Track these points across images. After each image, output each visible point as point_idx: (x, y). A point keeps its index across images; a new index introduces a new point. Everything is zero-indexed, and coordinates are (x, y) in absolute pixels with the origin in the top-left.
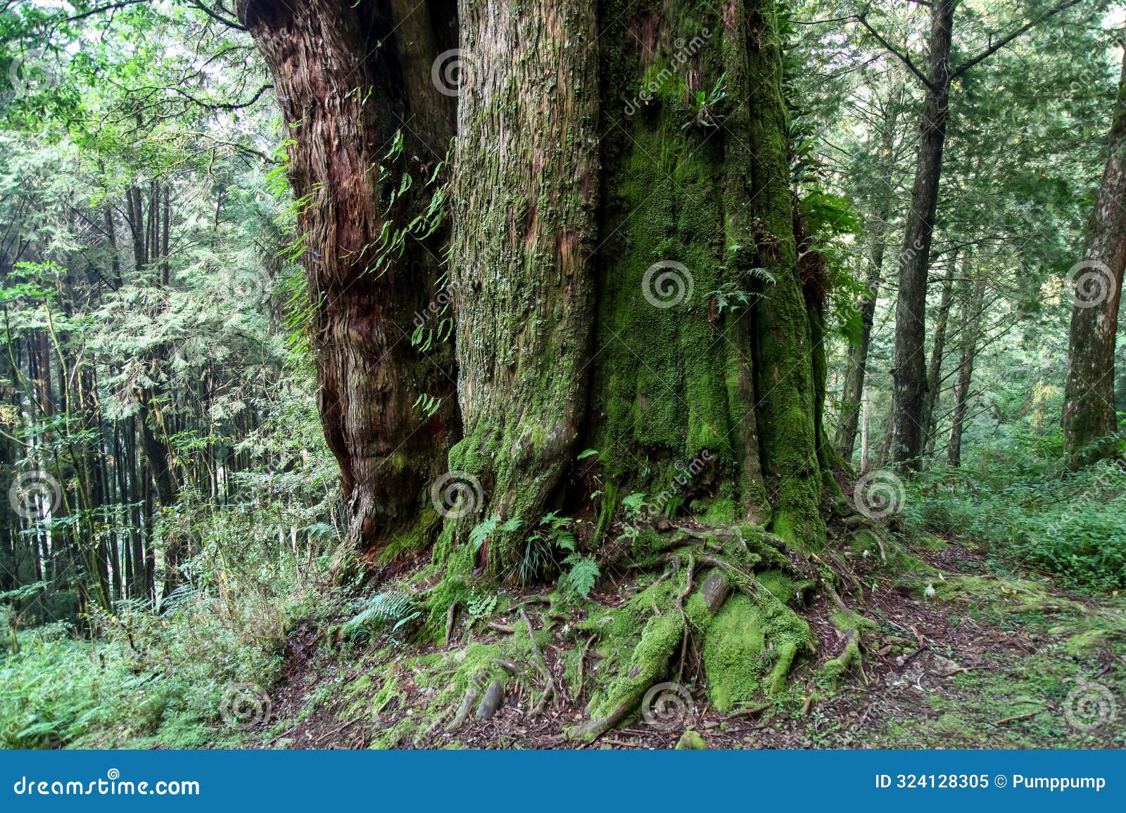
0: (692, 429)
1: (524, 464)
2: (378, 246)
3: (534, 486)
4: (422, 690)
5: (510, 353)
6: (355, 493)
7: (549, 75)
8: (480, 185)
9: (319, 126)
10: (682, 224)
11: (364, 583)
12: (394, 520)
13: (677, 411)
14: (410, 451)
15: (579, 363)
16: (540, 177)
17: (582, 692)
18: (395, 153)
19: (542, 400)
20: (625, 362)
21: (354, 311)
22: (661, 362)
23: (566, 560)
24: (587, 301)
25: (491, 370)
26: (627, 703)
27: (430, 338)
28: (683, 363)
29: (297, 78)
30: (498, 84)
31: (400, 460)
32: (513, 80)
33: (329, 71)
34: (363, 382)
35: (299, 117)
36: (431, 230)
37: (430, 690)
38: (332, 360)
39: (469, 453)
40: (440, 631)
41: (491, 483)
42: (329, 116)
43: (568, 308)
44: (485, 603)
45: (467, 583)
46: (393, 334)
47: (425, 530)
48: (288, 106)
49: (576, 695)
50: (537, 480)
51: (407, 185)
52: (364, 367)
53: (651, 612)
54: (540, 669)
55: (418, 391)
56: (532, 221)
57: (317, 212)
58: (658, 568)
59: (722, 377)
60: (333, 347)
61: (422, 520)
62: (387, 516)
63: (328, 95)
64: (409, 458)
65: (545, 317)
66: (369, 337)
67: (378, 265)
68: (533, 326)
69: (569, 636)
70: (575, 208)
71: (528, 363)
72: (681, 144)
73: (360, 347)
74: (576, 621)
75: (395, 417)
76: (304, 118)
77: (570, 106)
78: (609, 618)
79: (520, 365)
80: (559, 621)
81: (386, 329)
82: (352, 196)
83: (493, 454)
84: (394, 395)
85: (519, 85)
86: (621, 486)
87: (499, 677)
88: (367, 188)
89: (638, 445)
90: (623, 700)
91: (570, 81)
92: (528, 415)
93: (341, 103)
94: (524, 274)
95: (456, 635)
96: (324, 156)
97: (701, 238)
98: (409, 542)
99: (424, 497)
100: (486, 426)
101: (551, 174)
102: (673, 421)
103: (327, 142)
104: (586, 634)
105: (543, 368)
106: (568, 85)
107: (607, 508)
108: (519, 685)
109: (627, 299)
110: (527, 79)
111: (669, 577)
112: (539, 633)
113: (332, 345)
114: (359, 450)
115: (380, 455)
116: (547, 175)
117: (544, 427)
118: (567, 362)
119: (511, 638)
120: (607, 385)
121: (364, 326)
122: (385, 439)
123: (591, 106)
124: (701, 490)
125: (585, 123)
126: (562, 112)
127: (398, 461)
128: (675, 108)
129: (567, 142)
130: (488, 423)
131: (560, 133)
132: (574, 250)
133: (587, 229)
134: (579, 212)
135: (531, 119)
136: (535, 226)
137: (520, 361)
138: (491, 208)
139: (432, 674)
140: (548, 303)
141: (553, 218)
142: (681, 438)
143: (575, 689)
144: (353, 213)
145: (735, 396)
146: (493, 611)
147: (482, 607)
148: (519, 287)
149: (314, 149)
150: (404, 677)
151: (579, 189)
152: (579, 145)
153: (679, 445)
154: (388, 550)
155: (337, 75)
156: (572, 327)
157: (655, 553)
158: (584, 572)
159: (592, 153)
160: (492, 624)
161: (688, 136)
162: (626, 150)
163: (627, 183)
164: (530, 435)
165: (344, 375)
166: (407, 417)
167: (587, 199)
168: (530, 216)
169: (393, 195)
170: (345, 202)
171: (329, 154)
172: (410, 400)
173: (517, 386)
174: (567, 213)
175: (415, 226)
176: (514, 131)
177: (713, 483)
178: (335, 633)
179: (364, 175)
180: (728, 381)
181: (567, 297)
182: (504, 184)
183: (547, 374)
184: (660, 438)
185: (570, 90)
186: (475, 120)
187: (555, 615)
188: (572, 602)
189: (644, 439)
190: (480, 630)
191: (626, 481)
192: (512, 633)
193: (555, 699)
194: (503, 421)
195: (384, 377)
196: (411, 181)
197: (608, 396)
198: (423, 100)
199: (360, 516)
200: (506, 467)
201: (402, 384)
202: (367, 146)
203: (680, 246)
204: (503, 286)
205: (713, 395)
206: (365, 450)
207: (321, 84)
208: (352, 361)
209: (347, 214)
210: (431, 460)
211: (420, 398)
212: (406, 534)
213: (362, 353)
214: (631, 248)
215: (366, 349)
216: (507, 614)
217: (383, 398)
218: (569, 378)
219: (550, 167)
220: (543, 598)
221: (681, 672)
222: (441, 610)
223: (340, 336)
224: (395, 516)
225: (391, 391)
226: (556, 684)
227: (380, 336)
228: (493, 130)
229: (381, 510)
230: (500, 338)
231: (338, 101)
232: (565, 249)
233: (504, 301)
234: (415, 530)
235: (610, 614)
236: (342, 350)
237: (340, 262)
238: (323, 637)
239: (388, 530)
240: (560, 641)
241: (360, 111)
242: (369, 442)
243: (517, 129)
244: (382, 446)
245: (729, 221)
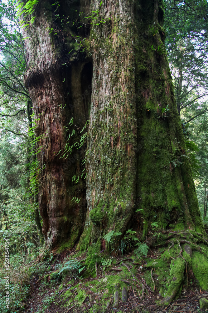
0: (169, 202)
1: (119, 214)
2: (64, 150)
3: (122, 221)
4: (96, 293)
5: (111, 180)
6: (50, 230)
7: (123, 101)
8: (100, 132)
9: (48, 115)
10: (160, 143)
11: (53, 260)
12: (63, 238)
13: (163, 197)
14: (68, 216)
15: (134, 182)
16: (120, 128)
17: (156, 288)
18: (71, 123)
19: (123, 194)
20: (146, 183)
21: (54, 170)
22: (157, 182)
23: (136, 245)
24: (135, 164)
25: (104, 186)
26: (176, 290)
27: (78, 179)
28: (163, 183)
29: (42, 102)
30: (106, 104)
31: (66, 218)
32: (111, 102)
33: (53, 99)
34: (56, 193)
35: (40, 113)
36: (80, 146)
37: (99, 293)
38: (46, 186)
39: (97, 212)
40: (93, 272)
41: (106, 222)
42: (51, 112)
43: (130, 166)
44: (107, 261)
45: (99, 256)
46: (66, 178)
47: (72, 241)
48: (38, 110)
49: (154, 290)
50: (123, 219)
51: (74, 133)
52: (57, 188)
53: (171, 259)
54: (138, 282)
55: (72, 196)
56: (119, 141)
57: (45, 140)
58: (166, 246)
59: (176, 186)
60: (47, 182)
61: (71, 238)
62: (61, 237)
63: (52, 106)
64: (68, 217)
65: (123, 169)
66: (59, 178)
67: (64, 156)
68: (119, 172)
69: (143, 270)
70: (131, 137)
71: (117, 183)
72: (157, 122)
73: (56, 182)
74: (144, 265)
75: (65, 204)
76: (43, 113)
77: (129, 109)
78: (156, 262)
79: (115, 184)
80: (138, 265)
81: (64, 176)
82: (57, 135)
83: (106, 212)
84: (65, 197)
85: (113, 104)
86: (148, 221)
87: (124, 286)
88: (62, 133)
89: (152, 207)
90: (175, 289)
91: (129, 103)
92: (119, 199)
93: (56, 108)
94: (116, 156)
95: (100, 273)
96: (48, 124)
97: (165, 147)
98: (68, 245)
99: (72, 231)
100: (102, 204)
101: (124, 128)
102: (163, 200)
103: (50, 119)
104: (149, 268)
105: (123, 184)
106: (128, 104)
107: (145, 228)
108: (132, 288)
109: (145, 164)
110: (116, 102)
111: (172, 247)
112: (131, 270)
113: (46, 181)
114: (53, 215)
115: (60, 216)
116: (123, 128)
117: (125, 202)
118: (131, 182)
119: (121, 273)
120: (141, 190)
121: (57, 175)
122: (62, 211)
123: (134, 110)
124: (172, 221)
125: (133, 114)
126: (127, 111)
127: (65, 218)
128: (155, 113)
129: (128, 119)
130: (103, 203)
131: (126, 116)
132: (132, 149)
133: (135, 143)
134: (133, 138)
135: (117, 113)
136: (120, 143)
137: (115, 183)
138: (104, 138)
139: (97, 287)
140: (124, 165)
141: (125, 140)
142: (166, 205)
143: (153, 288)
144: (57, 140)
145: (180, 192)
146: (111, 264)
147: (107, 263)
148: (114, 160)
149: (45, 122)
150: (87, 290)
151: (132, 132)
152: (132, 120)
153: (165, 207)
154: (61, 248)
155: (55, 100)
156: (132, 172)
157: (164, 240)
158: (143, 248)
159: (135, 123)
160: (112, 268)
161: (159, 120)
162: (142, 123)
163: (143, 132)
164: (121, 205)
165: (50, 191)
166: (69, 204)
167: (135, 135)
168: (118, 139)
169: (70, 135)
170: (54, 137)
171: (50, 123)
172: (70, 199)
173: (114, 190)
174: (129, 138)
175: (76, 145)
176: (112, 116)
177: (176, 218)
178: (47, 277)
179: (61, 130)
180: (178, 187)
181: (130, 163)
182: (109, 131)
183: (124, 186)
184: (159, 205)
185: (129, 105)
186: (98, 114)
187: (136, 263)
188: (140, 258)
189: (154, 205)
190: (108, 271)
191: (149, 219)
192: (121, 271)
193: (147, 292)
194: (109, 202)
195: (63, 192)
196: (75, 132)
197: (141, 193)
198: (78, 110)
199: (52, 237)
200: (112, 216)
201: (68, 194)
202: (62, 121)
203: (159, 150)
204: (109, 160)
205: (174, 191)
206: (56, 215)
207: (49, 103)
208: (53, 186)
209: (55, 141)
210: (74, 218)
211: (74, 198)
212: (66, 243)
213: (56, 183)
214: (145, 150)
215: (58, 182)
216: (116, 265)
217: (62, 198)
218: (131, 187)
219: (124, 126)
220: (129, 258)
221: (187, 278)
222: (92, 265)
223: (49, 178)
224: (63, 237)
225: (64, 196)
226: (146, 286)
227: (62, 178)
228: (104, 116)
229: (59, 235)
230: (107, 176)
231: (55, 108)
232: (129, 149)
233: (109, 165)
234: (69, 241)
235: (156, 261)
236: (50, 183)
237: (51, 155)
238: (43, 279)
239: (61, 242)
240: (140, 272)
241: (61, 111)
242: (57, 212)
243: (113, 116)
244: (61, 213)
245: (172, 143)
